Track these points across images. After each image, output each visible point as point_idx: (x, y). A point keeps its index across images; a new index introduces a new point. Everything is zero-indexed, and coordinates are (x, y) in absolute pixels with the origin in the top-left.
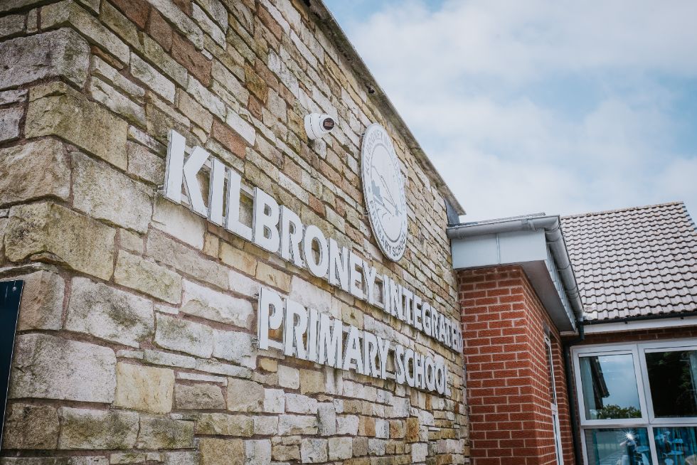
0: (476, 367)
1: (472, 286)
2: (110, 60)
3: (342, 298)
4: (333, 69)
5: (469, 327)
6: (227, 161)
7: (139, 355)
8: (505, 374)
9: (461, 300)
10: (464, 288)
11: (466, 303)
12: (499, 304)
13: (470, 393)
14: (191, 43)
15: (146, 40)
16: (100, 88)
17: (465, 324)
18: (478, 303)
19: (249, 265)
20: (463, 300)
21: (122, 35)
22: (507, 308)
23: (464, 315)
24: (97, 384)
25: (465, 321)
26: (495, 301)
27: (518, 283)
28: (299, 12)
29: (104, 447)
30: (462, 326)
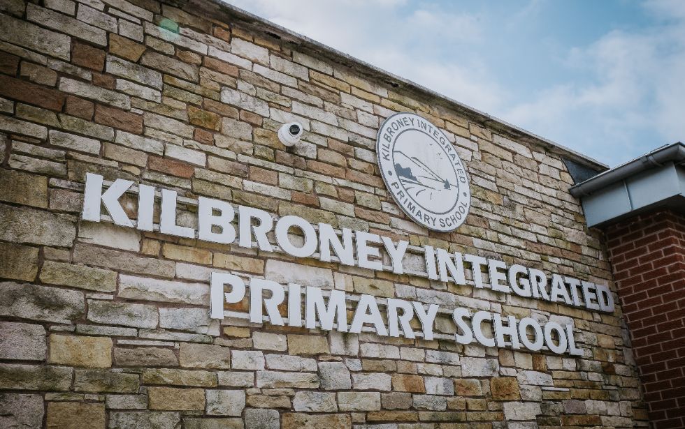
0: (638, 325)
1: (618, 240)
2: (26, 140)
3: (353, 272)
4: (324, 81)
5: (623, 284)
6: (168, 183)
7: (72, 329)
8: (669, 326)
9: (610, 258)
10: (611, 245)
11: (616, 260)
12: (649, 253)
13: (637, 353)
14: (117, 108)
15: (63, 118)
16: (17, 160)
17: (619, 282)
18: (628, 256)
19: (201, 257)
20: (612, 257)
21: (37, 121)
22: (659, 254)
23: (615, 272)
24: (26, 348)
25: (618, 279)
26: (644, 251)
27: (665, 225)
28: (265, 47)
29: (36, 388)
30: (616, 284)
